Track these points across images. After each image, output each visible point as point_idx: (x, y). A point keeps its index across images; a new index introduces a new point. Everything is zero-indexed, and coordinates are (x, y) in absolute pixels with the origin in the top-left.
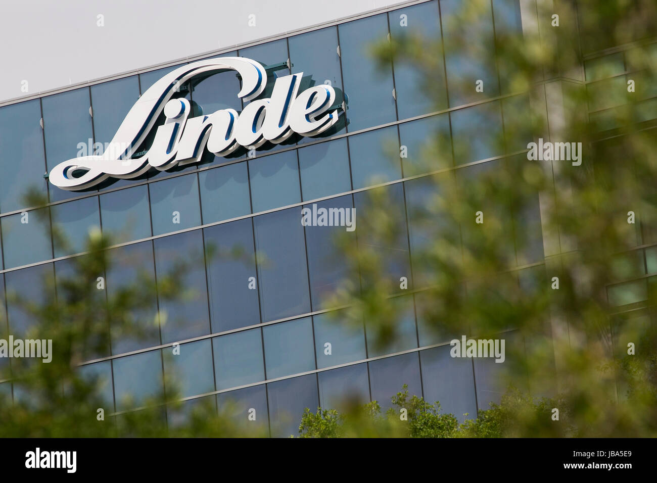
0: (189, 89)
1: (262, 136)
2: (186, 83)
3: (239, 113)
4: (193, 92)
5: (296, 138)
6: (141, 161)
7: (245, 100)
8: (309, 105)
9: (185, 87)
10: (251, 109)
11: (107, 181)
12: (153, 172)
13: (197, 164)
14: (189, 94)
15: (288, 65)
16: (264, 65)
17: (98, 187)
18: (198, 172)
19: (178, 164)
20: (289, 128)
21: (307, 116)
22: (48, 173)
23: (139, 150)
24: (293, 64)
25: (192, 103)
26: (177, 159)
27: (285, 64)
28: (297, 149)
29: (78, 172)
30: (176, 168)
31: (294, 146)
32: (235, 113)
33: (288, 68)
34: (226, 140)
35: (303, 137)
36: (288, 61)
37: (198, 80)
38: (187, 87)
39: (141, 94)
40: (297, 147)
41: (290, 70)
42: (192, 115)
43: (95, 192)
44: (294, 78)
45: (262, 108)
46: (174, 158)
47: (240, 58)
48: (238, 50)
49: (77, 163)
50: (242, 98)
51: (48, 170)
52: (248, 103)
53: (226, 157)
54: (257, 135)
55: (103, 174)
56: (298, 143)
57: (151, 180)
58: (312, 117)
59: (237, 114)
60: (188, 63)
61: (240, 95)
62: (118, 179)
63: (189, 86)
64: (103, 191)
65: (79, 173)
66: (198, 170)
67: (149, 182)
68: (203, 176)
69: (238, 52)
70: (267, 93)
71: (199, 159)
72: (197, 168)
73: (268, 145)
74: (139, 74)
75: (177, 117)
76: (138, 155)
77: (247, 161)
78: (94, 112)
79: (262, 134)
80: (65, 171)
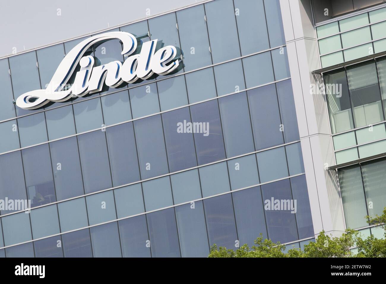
0: (93, 50)
1: (136, 76)
2: (91, 47)
4: (95, 52)
5: (155, 76)
6: (67, 93)
7: (125, 56)
8: (162, 58)
9: (91, 49)
10: (129, 61)
11: (49, 104)
12: (75, 98)
13: (100, 92)
14: (93, 53)
15: (149, 35)
16: (135, 36)
17: (44, 107)
18: (100, 97)
19: (89, 93)
20: (151, 71)
21: (161, 64)
22: (15, 100)
24: (151, 35)
25: (95, 58)
26: (88, 90)
27: (147, 35)
28: (156, 82)
30: (88, 95)
31: (154, 80)
32: (120, 64)
33: (148, 36)
34: (116, 78)
35: (159, 75)
36: (148, 33)
37: (97, 45)
38: (92, 49)
39: (66, 54)
40: (156, 81)
41: (150, 38)
42: (95, 65)
43: (42, 110)
44: (153, 42)
45: (135, 60)
46: (86, 89)
47: (121, 32)
48: (119, 28)
49: (31, 94)
50: (123, 55)
51: (14, 98)
52: (127, 58)
53: (116, 88)
54: (133, 76)
55: (46, 100)
56: (157, 78)
57: (74, 102)
58: (164, 64)
59: (121, 63)
60: (92, 36)
61: (123, 53)
62: (55, 102)
63: (93, 49)
64: (47, 109)
65: (32, 100)
66: (100, 96)
67: (73, 103)
68: (103, 99)
69: (120, 29)
70: (138, 51)
71: (101, 89)
72: (100, 95)
73: (140, 80)
74: (64, 43)
75: (87, 66)
77: (128, 90)
78: (39, 65)
79: (136, 75)
80: (25, 99)
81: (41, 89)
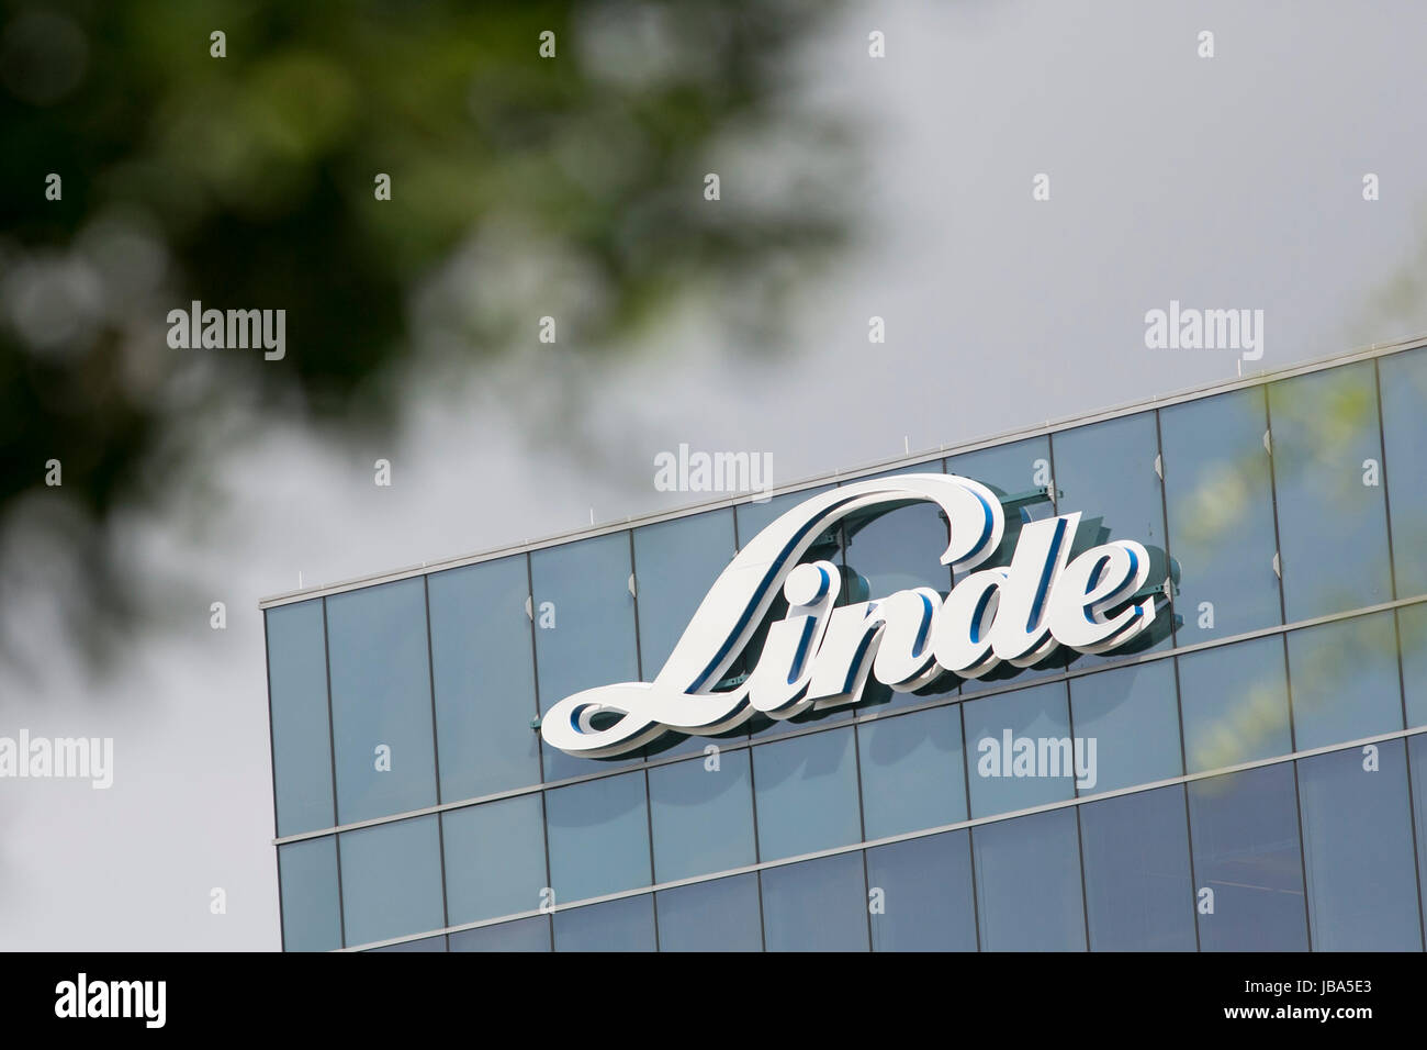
0: (839, 541)
1: (990, 652)
2: (834, 528)
3: (944, 596)
4: (849, 549)
5: (1064, 655)
6: (735, 697)
7: (957, 569)
8: (1092, 585)
9: (831, 537)
10: (970, 590)
11: (664, 741)
12: (760, 722)
13: (855, 706)
14: (840, 552)
15: (1051, 494)
16: (998, 492)
17: (645, 751)
18: (855, 725)
19: (813, 706)
20: (1048, 635)
21: (1088, 610)
22: (540, 718)
23: (732, 673)
24: (1061, 493)
25: (846, 572)
26: (810, 695)
27: (1043, 492)
28: (1067, 679)
29: (601, 717)
30: (809, 715)
31: (1060, 673)
32: (934, 597)
33: (1049, 499)
34: (914, 656)
35: (1079, 655)
36: (1050, 486)
37: (856, 522)
38: (835, 538)
39: (738, 549)
40: (1067, 675)
41: (1055, 505)
42: (844, 600)
43: (638, 762)
44: (1062, 525)
45: (992, 589)
46: (803, 693)
47: (948, 478)
48: (944, 459)
49: (600, 698)
50: (951, 565)
51: (540, 712)
52: (963, 576)
53: (916, 693)
54: (978, 650)
55: (653, 724)
56: (1070, 666)
57: (757, 738)
58: (1099, 612)
59: (939, 598)
60: (839, 484)
61: (946, 559)
62: (686, 736)
63: (839, 534)
64: (655, 759)
65: (604, 720)
66: (856, 721)
67: (752, 742)
68: (866, 734)
69: (944, 465)
70: (1002, 557)
71: (857, 697)
72: (855, 716)
73: (1005, 670)
74: (734, 506)
75: (813, 603)
76: (729, 683)
77: (961, 703)
78: (641, 586)
79: (991, 647)
80: (575, 717)
81: (641, 680)
